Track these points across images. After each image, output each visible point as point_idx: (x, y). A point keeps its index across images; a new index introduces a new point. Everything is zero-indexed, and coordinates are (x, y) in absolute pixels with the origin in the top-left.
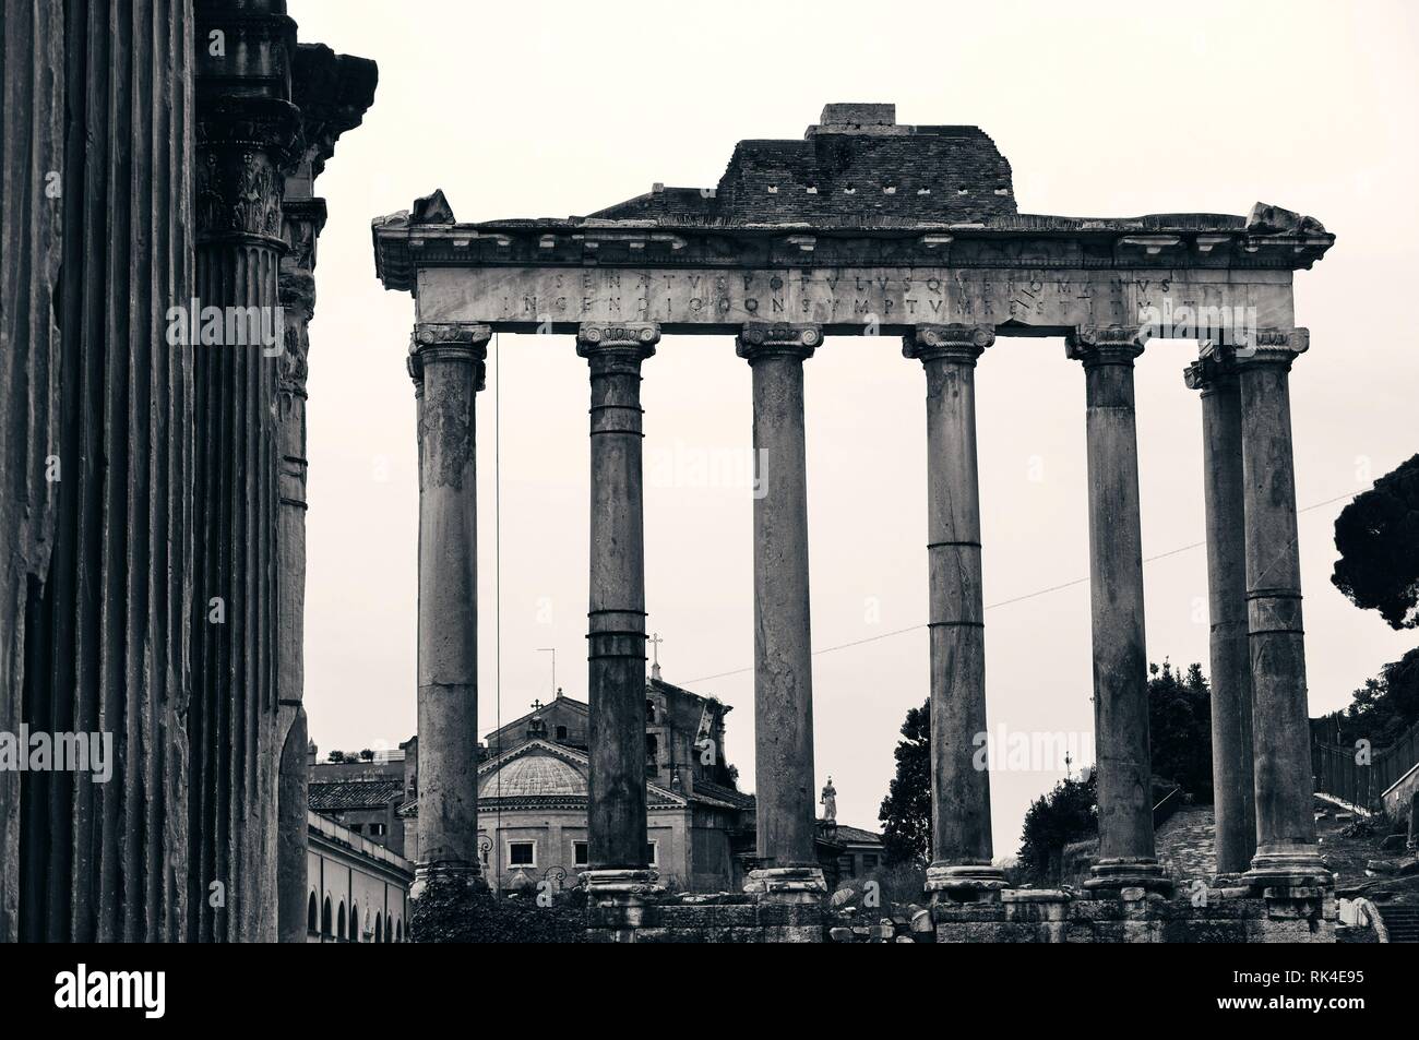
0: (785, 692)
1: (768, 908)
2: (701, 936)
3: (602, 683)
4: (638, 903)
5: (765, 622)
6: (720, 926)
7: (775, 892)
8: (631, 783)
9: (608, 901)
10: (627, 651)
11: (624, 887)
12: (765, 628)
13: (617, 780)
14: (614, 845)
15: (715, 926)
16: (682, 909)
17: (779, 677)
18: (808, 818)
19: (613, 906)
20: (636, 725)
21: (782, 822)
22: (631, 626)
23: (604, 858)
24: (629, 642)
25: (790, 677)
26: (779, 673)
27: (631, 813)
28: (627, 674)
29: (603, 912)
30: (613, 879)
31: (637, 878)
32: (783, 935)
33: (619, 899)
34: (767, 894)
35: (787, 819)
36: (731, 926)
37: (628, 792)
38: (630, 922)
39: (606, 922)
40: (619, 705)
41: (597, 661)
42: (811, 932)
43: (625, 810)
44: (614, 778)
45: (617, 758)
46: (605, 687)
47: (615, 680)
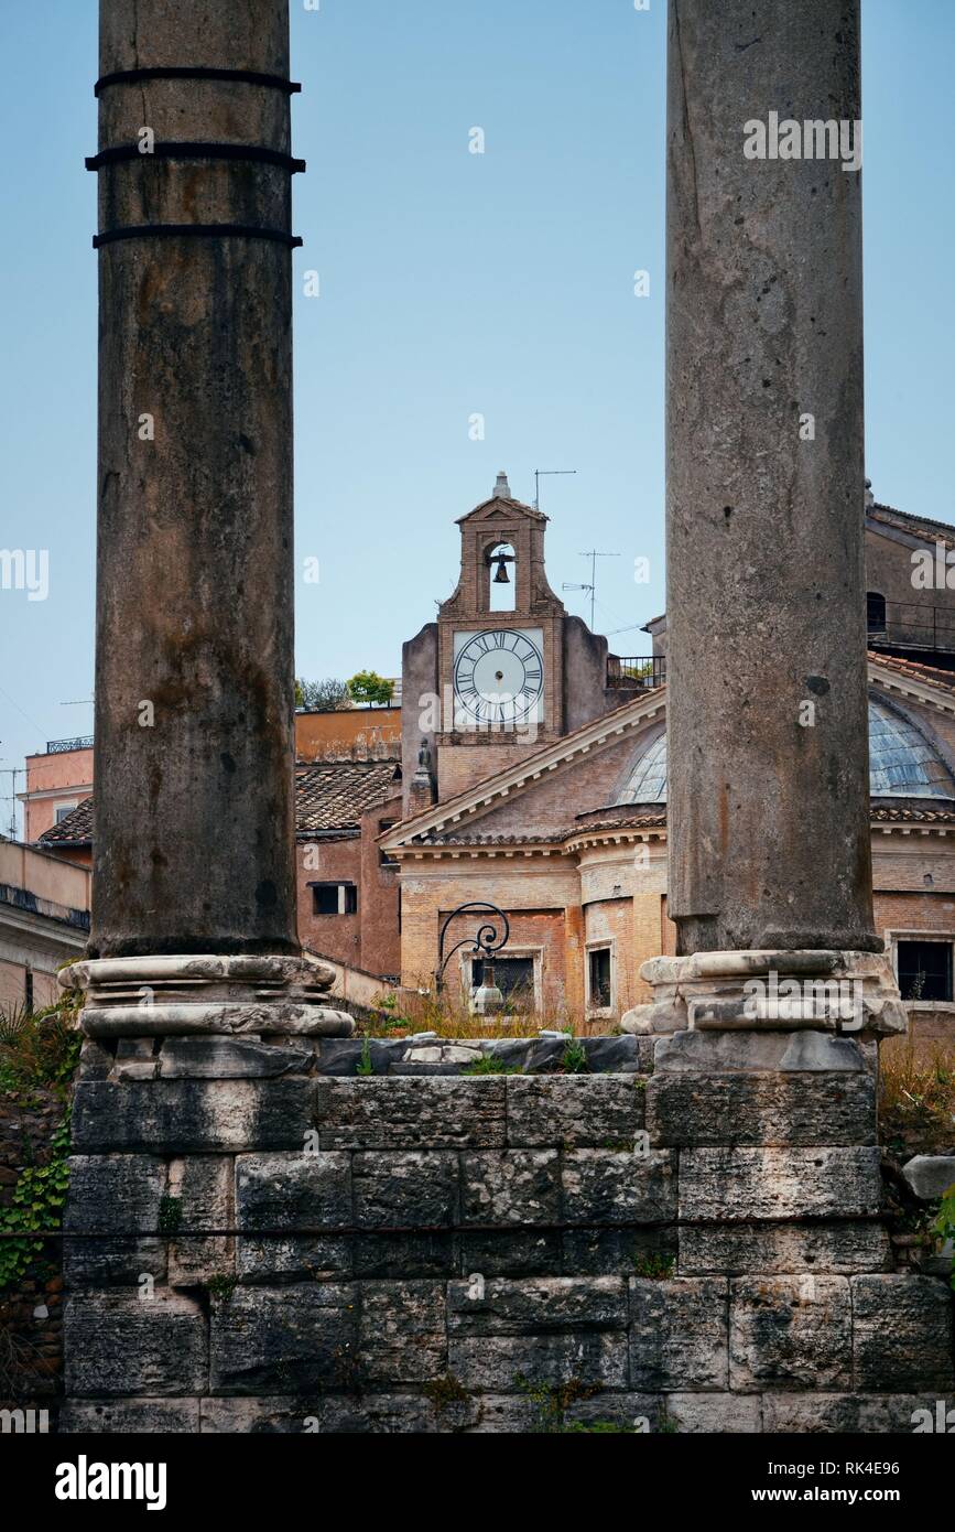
0: (757, 352)
1: (686, 1086)
2: (455, 1185)
3: (132, 325)
4: (245, 1067)
5: (695, 109)
6: (521, 1145)
7: (713, 1031)
8: (226, 657)
9: (142, 1059)
10: (216, 211)
11: (192, 1011)
12: (696, 129)
13: (180, 654)
14: (166, 872)
15: (507, 1145)
16: (393, 1087)
17: (738, 296)
18: (833, 781)
19: (158, 1077)
20: (249, 463)
21: (742, 793)
22: (231, 125)
23: (137, 913)
24: (223, 181)
25: (777, 296)
26: (739, 284)
27: (229, 763)
28: (217, 290)
29: (124, 1096)
30: (165, 986)
31: (245, 980)
32: (741, 1178)
33: (179, 1052)
34: (687, 1038)
35: (758, 783)
36: (559, 1146)
37: (217, 693)
38: (212, 1132)
39: (132, 1129)
40: (190, 398)
41: (119, 244)
42: (835, 1171)
43: (207, 753)
44: (170, 645)
45: (182, 576)
46: (144, 335)
47: (176, 313)
